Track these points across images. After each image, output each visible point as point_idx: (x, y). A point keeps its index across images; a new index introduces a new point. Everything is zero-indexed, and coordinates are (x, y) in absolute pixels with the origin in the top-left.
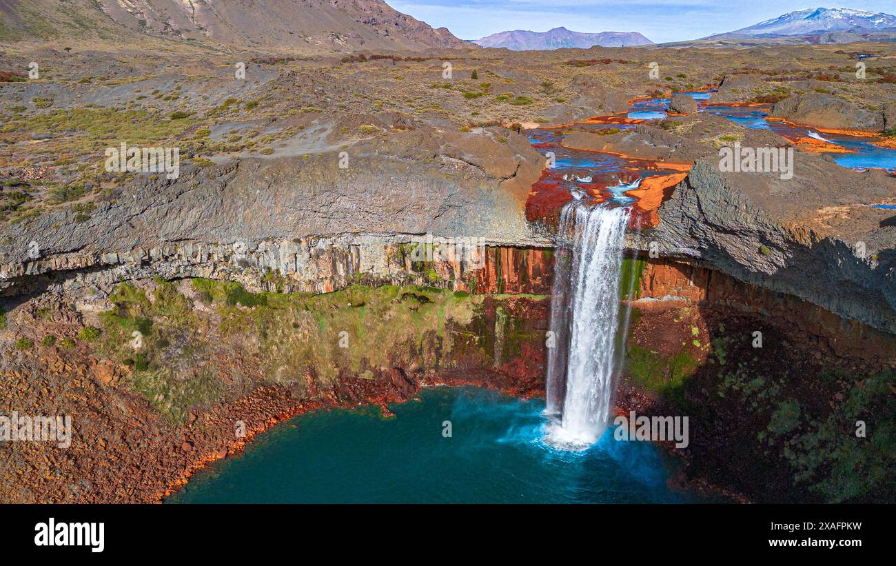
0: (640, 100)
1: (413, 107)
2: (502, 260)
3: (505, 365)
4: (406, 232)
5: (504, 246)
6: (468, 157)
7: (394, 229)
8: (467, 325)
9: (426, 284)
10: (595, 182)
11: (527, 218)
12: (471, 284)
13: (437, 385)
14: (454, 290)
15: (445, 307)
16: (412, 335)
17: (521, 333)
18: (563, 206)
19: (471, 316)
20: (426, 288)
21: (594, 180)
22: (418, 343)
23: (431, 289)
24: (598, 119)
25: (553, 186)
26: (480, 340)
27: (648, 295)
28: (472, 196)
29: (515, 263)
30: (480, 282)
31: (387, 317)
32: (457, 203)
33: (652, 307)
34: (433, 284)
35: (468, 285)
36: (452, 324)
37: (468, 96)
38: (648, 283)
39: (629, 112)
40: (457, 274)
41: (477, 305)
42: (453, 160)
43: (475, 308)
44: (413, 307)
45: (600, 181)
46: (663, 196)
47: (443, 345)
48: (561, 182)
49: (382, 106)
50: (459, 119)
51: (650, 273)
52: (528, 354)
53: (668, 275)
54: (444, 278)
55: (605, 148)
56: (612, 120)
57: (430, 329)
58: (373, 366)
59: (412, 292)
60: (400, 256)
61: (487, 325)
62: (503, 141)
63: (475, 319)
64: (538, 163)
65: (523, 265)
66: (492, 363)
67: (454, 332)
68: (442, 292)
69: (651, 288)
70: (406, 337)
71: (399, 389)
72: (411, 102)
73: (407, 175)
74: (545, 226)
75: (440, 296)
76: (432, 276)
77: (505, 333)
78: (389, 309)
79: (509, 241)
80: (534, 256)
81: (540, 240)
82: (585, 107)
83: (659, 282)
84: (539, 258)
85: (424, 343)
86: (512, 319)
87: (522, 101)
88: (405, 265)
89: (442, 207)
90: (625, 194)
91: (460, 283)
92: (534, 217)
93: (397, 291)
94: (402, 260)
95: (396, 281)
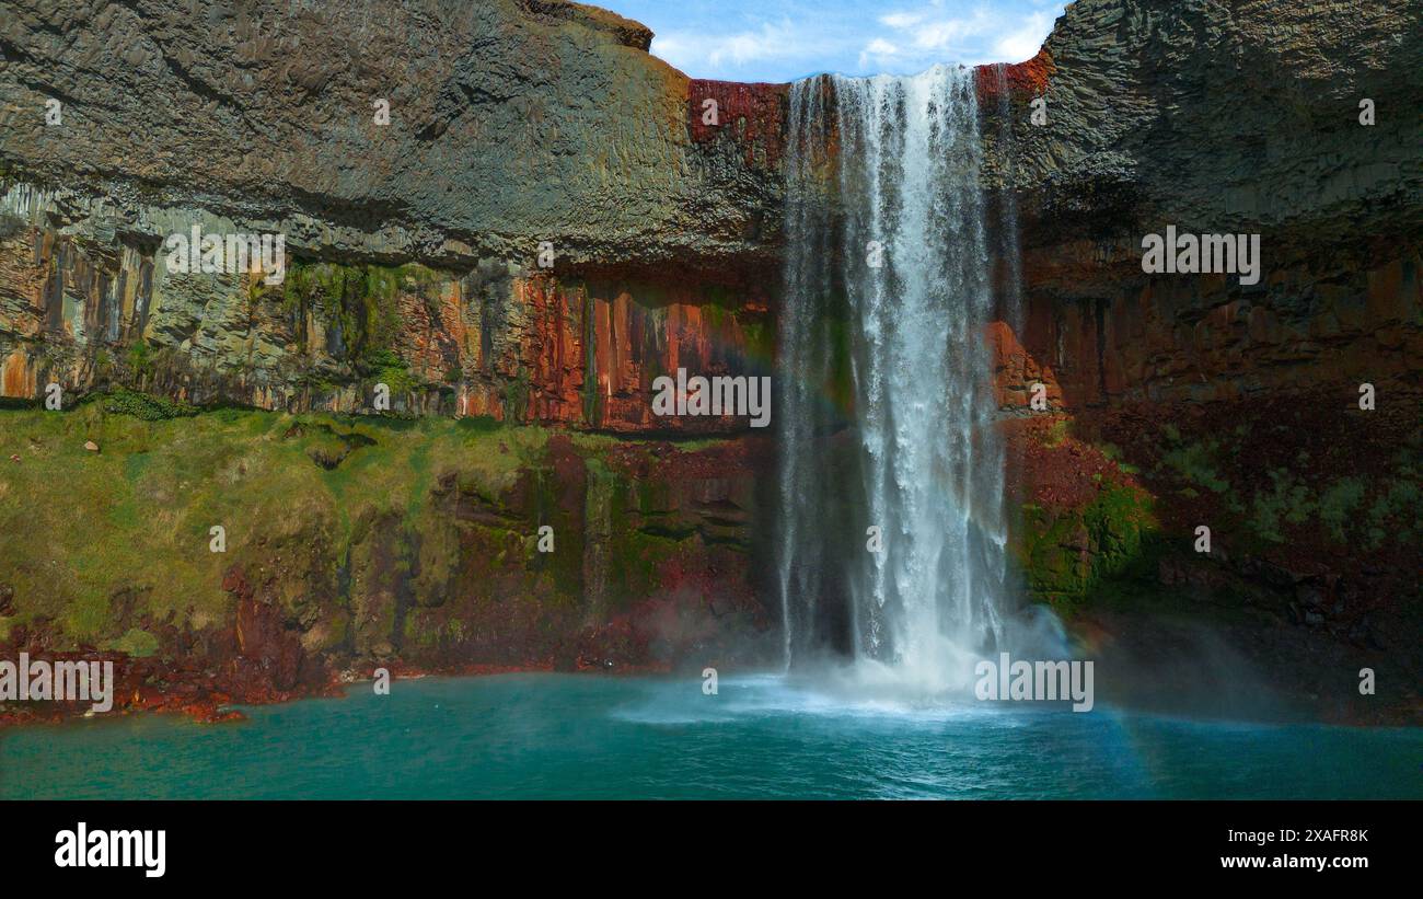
2: (597, 331)
8: (504, 494)
9: (368, 406)
11: (692, 133)
12: (510, 389)
14: (459, 413)
15: (432, 451)
16: (319, 516)
19: (516, 469)
20: (365, 417)
22: (337, 549)
23: (382, 422)
29: (634, 338)
30: (538, 385)
31: (229, 475)
35: (499, 398)
40: (469, 364)
41: (528, 450)
43: (524, 454)
44: (323, 455)
47: (422, 561)
54: (428, 378)
57: (382, 507)
58: (161, 613)
59: (321, 423)
61: (560, 499)
63: (527, 474)
65: (651, 348)
67: (459, 519)
68: (418, 426)
74: (741, 150)
85: (358, 552)
86: (633, 482)
88: (303, 341)
91: (477, 393)
94: (297, 317)
95: (269, 392)
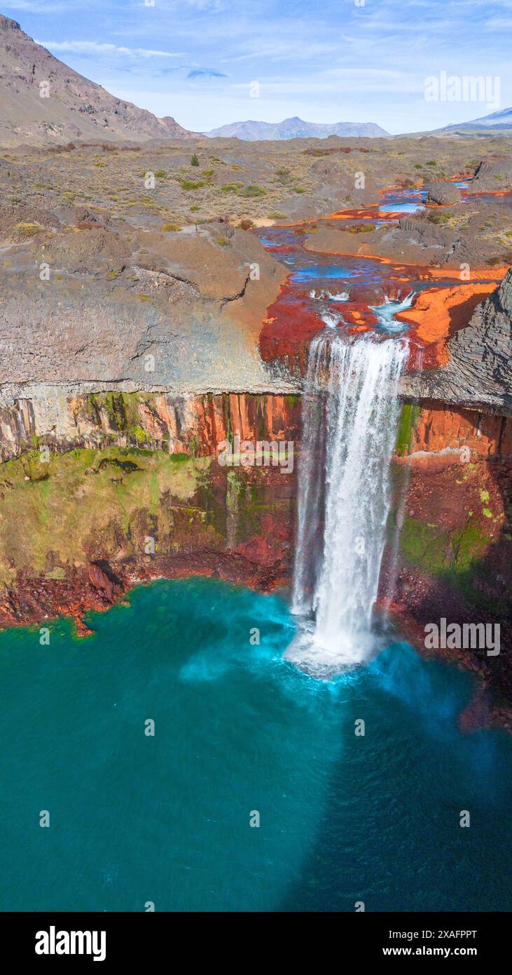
0: (390, 191)
1: (115, 201)
2: (232, 410)
3: (241, 545)
4: (94, 379)
5: (233, 393)
6: (173, 269)
7: (76, 376)
8: (189, 500)
9: (132, 445)
10: (354, 300)
11: (263, 357)
12: (192, 444)
13: (153, 578)
14: (171, 453)
15: (159, 476)
16: (115, 516)
17: (260, 504)
18: (311, 339)
19: (195, 487)
20: (132, 451)
21: (353, 298)
22: (124, 526)
23: (139, 453)
24: (345, 213)
25: (296, 309)
26: (208, 517)
27: (422, 449)
28: (181, 327)
29: (250, 415)
30: (204, 441)
31: (80, 494)
32: (161, 338)
33: (426, 463)
34: (141, 445)
35: (188, 446)
36: (168, 498)
37: (187, 187)
38: (422, 433)
39: (381, 205)
40: (172, 432)
41: (201, 471)
42: (151, 273)
43: (199, 475)
44: (115, 478)
45: (360, 299)
46: (450, 319)
47: (159, 526)
48: (307, 302)
49: (73, 199)
50: (173, 215)
51: (426, 421)
52: (271, 529)
53: (449, 423)
54: (155, 437)
55: (361, 251)
56: (362, 215)
57: (140, 507)
58: (64, 560)
59: (114, 457)
60: (91, 410)
61: (215, 496)
62: (225, 244)
63: (199, 490)
64: (275, 274)
65: (259, 417)
66: (225, 544)
67: (172, 508)
68: (154, 456)
69: (426, 440)
70: (107, 520)
71: (99, 592)
72: (113, 194)
73: (82, 298)
74: (287, 367)
75: (152, 462)
76: (139, 435)
77: (239, 506)
78: (82, 483)
79: (239, 388)
80: (274, 402)
81: (281, 385)
82: (330, 199)
83: (437, 433)
84: (280, 406)
85: (133, 525)
86: (248, 488)
87: (253, 192)
88: (100, 422)
89: (139, 345)
90: (396, 317)
91: (178, 443)
92: (272, 354)
93: (93, 455)
94: (95, 416)
95: (90, 443)
